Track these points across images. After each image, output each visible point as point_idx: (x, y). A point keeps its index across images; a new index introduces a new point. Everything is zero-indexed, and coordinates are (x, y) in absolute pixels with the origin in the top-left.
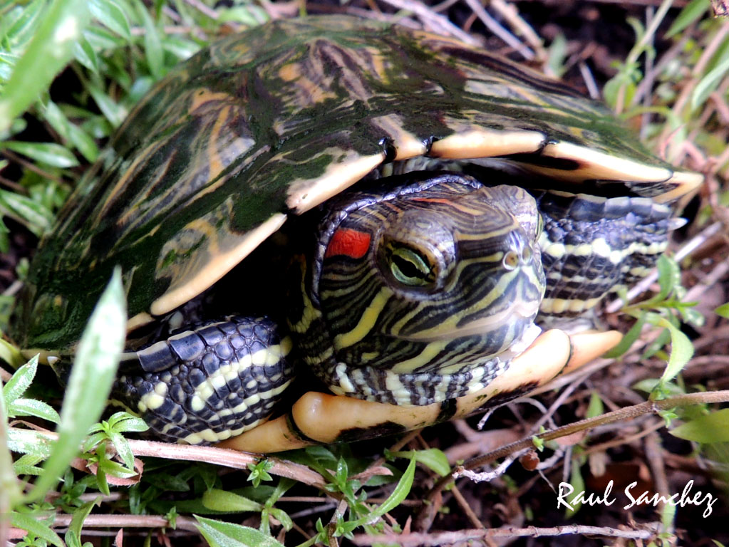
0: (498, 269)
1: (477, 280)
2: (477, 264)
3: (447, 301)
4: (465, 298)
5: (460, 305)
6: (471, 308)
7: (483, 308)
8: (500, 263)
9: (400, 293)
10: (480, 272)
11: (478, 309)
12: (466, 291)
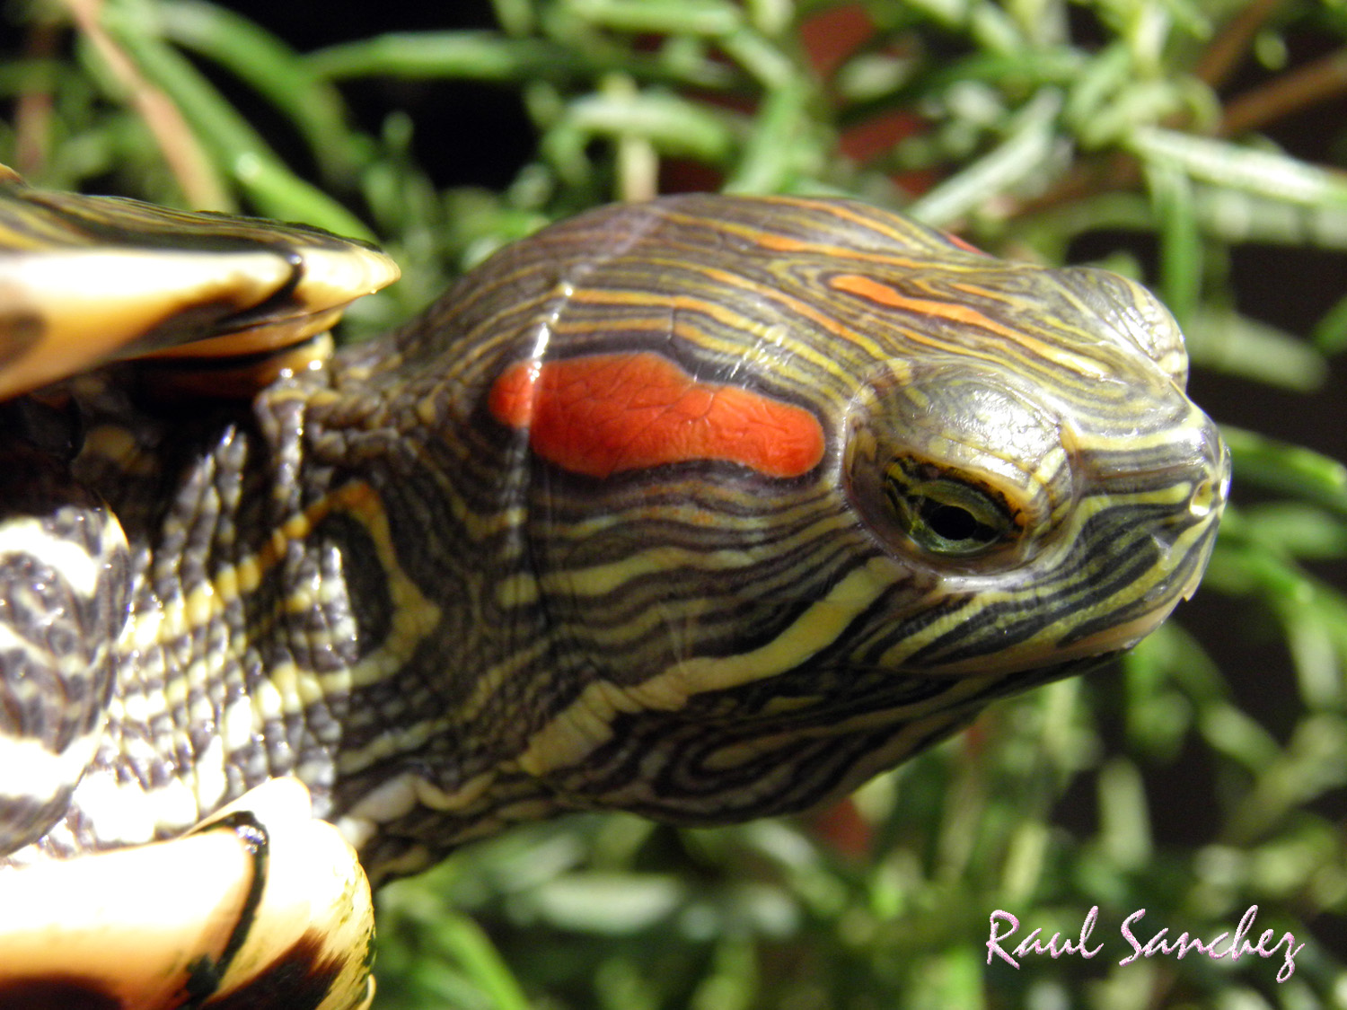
0: (1178, 518)
1: (1123, 543)
2: (1126, 508)
3: (1045, 592)
4: (1093, 580)
5: (1075, 598)
6: (1100, 605)
7: (1128, 601)
8: (1184, 505)
9: (923, 572)
10: (1131, 525)
11: (1115, 607)
12: (1094, 567)
